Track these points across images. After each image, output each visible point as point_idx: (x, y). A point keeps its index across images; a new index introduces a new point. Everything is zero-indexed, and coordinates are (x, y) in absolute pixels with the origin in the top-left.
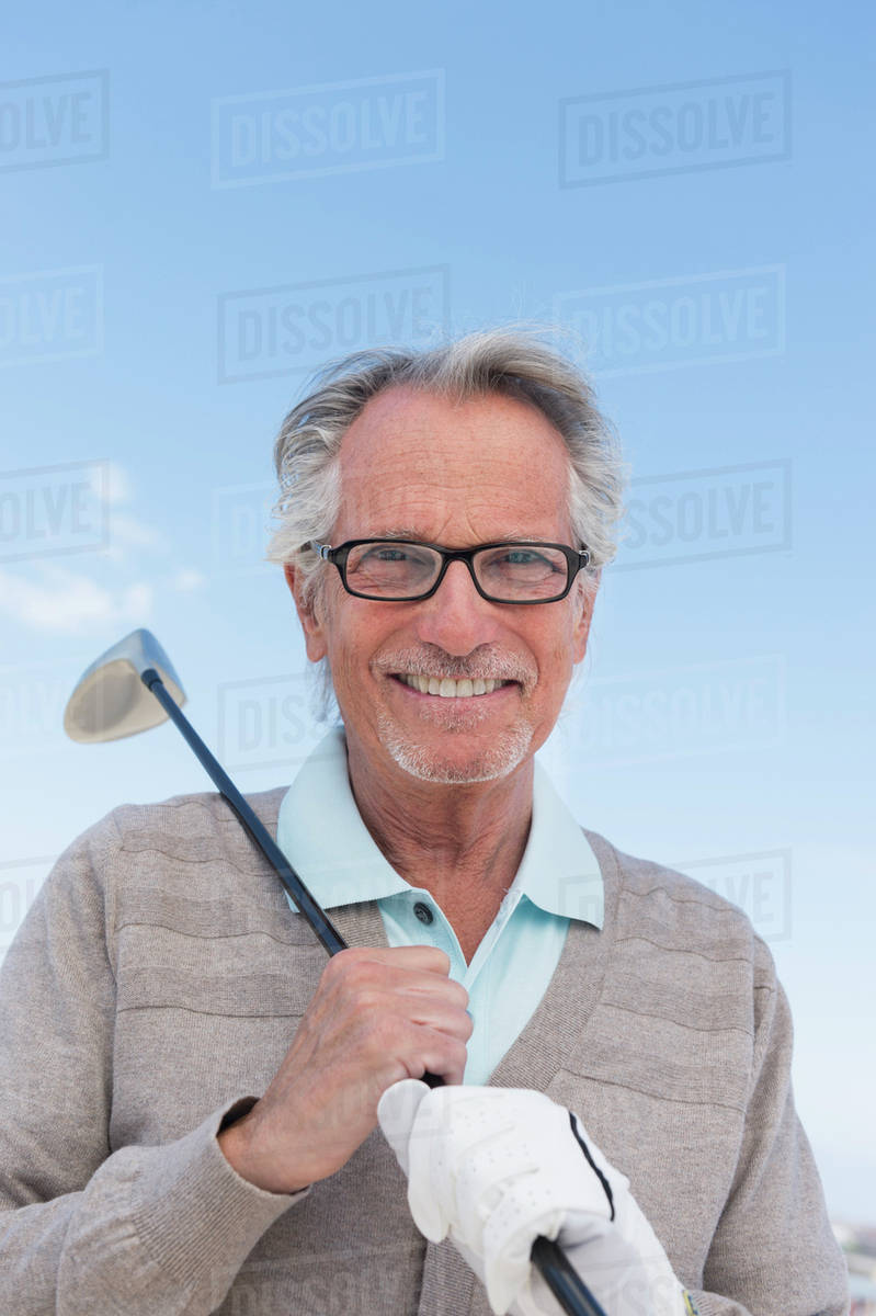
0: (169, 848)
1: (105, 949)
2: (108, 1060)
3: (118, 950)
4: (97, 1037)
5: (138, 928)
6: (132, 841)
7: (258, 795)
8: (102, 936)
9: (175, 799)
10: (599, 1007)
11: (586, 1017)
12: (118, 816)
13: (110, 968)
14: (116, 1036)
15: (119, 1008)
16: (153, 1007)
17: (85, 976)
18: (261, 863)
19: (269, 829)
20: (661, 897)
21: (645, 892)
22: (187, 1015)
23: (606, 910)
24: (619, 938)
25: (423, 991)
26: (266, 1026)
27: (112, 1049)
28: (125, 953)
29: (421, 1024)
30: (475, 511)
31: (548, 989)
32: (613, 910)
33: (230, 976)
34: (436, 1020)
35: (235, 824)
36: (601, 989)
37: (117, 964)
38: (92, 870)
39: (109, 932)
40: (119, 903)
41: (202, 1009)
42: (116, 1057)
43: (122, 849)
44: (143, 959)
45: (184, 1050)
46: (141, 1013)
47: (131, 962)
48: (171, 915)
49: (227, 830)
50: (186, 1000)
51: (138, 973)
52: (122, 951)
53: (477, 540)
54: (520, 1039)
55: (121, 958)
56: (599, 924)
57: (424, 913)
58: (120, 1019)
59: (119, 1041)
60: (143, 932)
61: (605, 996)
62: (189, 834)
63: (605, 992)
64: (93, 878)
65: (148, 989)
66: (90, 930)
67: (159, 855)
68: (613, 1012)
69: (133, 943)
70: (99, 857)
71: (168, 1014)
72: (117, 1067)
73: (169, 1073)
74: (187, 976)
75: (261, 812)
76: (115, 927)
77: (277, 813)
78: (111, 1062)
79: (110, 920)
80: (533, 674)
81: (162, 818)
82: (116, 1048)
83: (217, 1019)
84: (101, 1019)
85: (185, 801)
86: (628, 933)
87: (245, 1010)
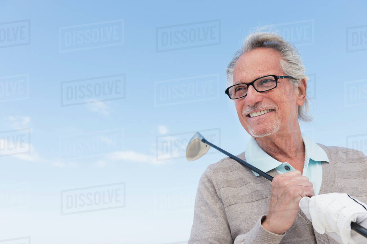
0: (224, 170)
1: (217, 196)
2: (226, 220)
3: (221, 195)
4: (222, 215)
5: (223, 188)
6: (215, 171)
7: (238, 155)
8: (216, 193)
9: (221, 160)
10: (336, 179)
11: (334, 182)
12: (210, 167)
13: (220, 199)
14: (226, 213)
15: (225, 207)
16: (233, 204)
17: (215, 203)
18: (245, 168)
19: (244, 161)
20: (340, 152)
21: (335, 152)
22: (241, 204)
23: (329, 158)
24: (334, 163)
25: (298, 179)
26: (260, 202)
27: (226, 217)
28: (222, 195)
29: (301, 186)
30: (252, 73)
31: (323, 178)
32: (330, 158)
33: (248, 193)
34: (304, 184)
35: (236, 162)
36: (335, 175)
37: (221, 198)
38: (209, 179)
39: (217, 191)
40: (217, 184)
41: (244, 202)
42: (228, 218)
43: (214, 173)
44: (227, 195)
45: (243, 212)
46: (231, 206)
47: (224, 196)
48: (229, 184)
49: (235, 164)
50: (240, 201)
51: (227, 198)
52: (221, 194)
53: (253, 79)
54: (320, 191)
55: (222, 196)
56: (328, 161)
57: (287, 168)
58: (226, 209)
59: (228, 214)
60: (225, 189)
61: (337, 176)
62: (227, 166)
63: (336, 175)
64: (210, 181)
65: (230, 201)
66: (213, 192)
67: (223, 172)
68: (340, 179)
69: (224, 192)
70: (209, 176)
71: (237, 205)
72: (229, 220)
73: (242, 218)
74: (238, 196)
75: (241, 158)
76: (218, 190)
77: (245, 157)
78: (227, 220)
79: (216, 189)
80: (277, 107)
81: (220, 165)
82: (227, 216)
83: (248, 204)
84: (221, 211)
85: (223, 160)
86: (336, 162)
87: (254, 200)
